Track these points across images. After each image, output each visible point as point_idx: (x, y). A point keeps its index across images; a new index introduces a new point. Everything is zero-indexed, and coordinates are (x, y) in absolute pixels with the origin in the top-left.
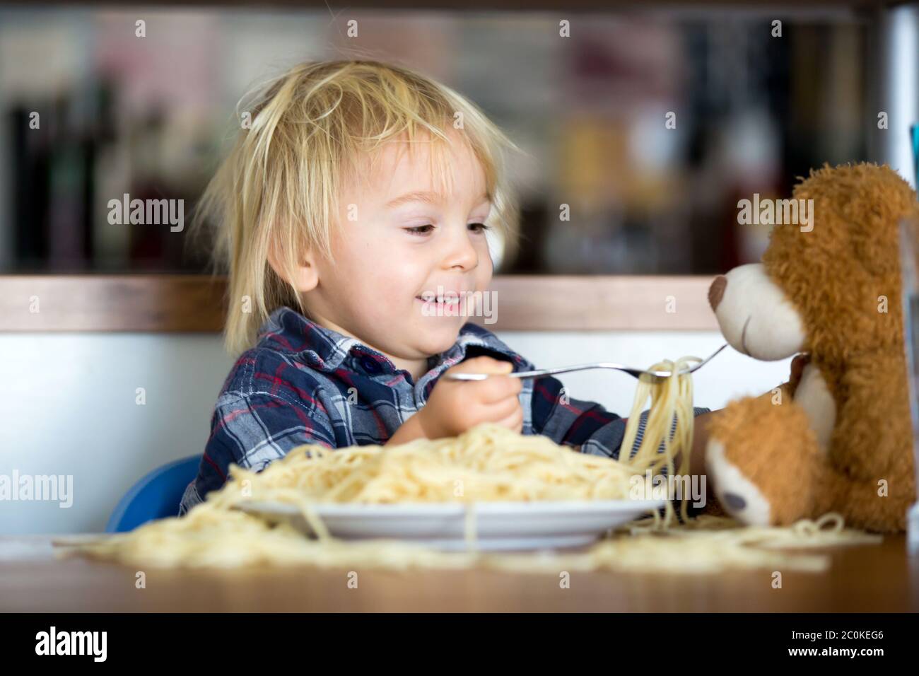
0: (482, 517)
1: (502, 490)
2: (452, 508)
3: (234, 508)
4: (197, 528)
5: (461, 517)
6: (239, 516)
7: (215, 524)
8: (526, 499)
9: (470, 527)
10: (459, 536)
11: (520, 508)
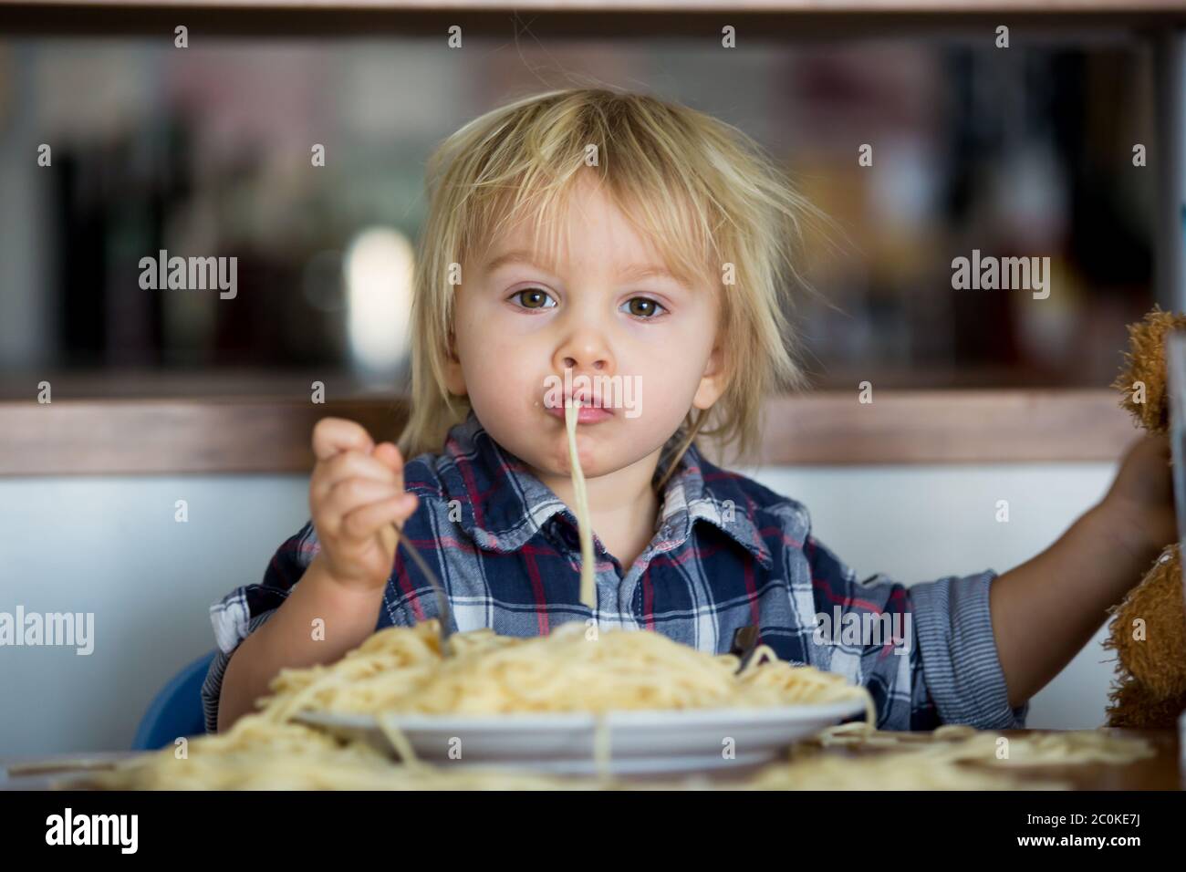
0: (618, 731)
1: (646, 694)
2: (579, 720)
3: (294, 721)
4: (243, 746)
5: (590, 731)
6: (299, 731)
7: (266, 741)
8: (678, 706)
9: (602, 743)
10: (586, 755)
11: (672, 718)
